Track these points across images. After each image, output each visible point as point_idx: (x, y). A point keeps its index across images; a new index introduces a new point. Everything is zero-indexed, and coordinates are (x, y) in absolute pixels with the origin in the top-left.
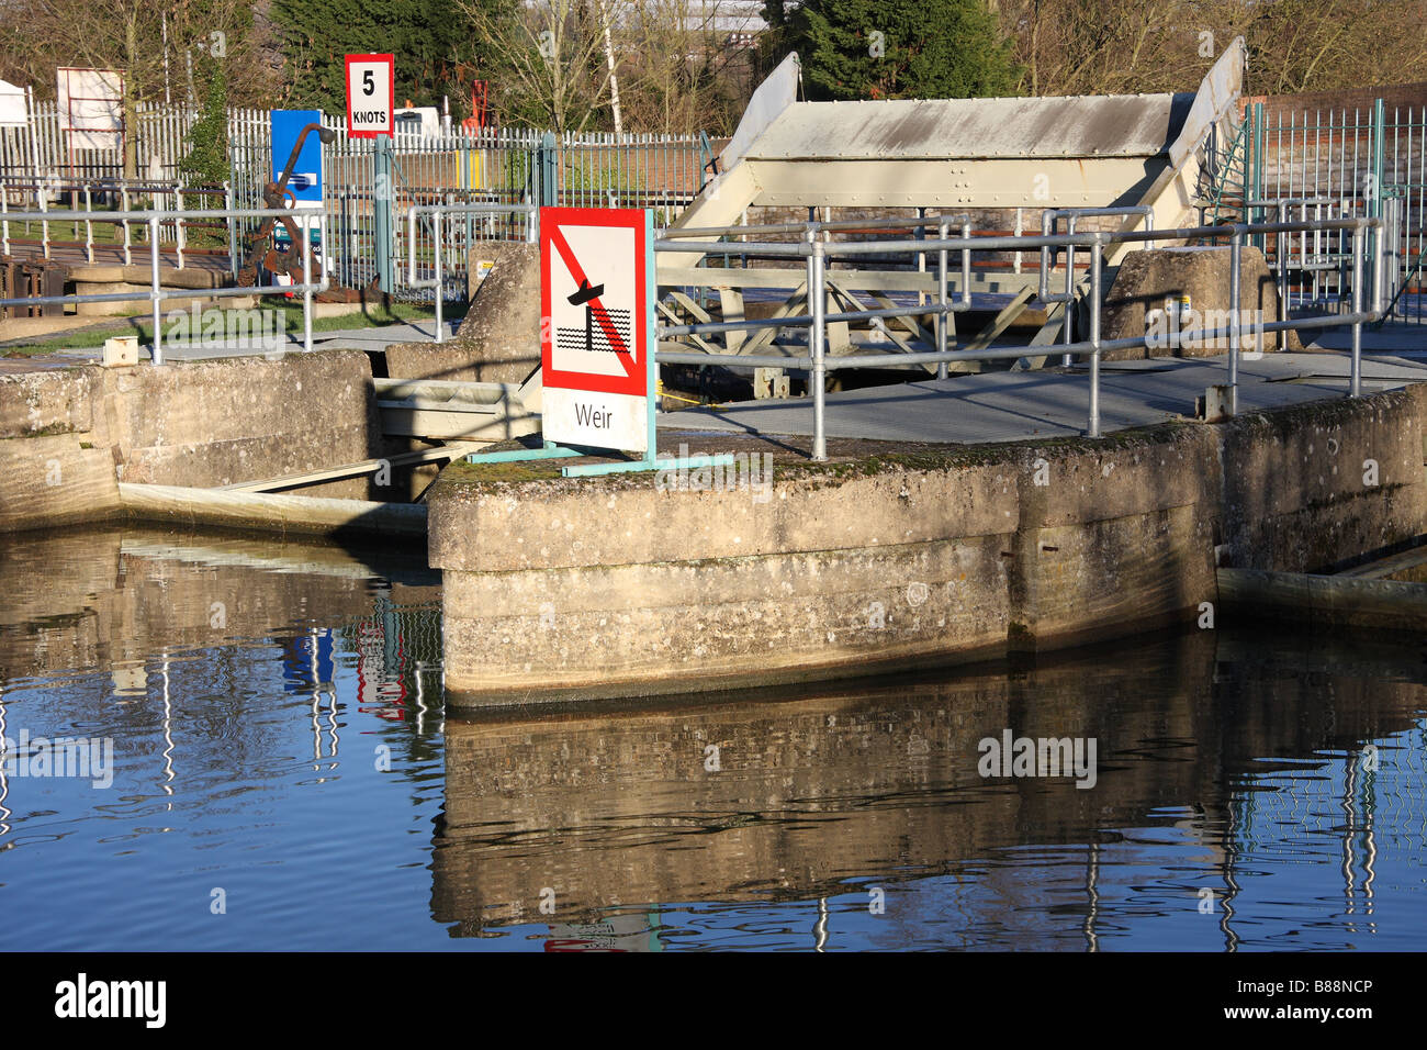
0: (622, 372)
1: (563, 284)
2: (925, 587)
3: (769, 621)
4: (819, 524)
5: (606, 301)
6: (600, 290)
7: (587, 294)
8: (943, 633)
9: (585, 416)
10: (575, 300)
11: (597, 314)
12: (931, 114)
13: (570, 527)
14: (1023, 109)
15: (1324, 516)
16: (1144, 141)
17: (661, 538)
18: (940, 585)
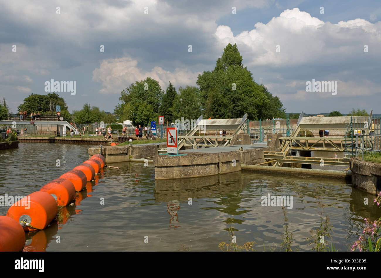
0: (175, 145)
1: (169, 136)
2: (208, 169)
3: (191, 172)
4: (196, 161)
5: (173, 137)
6: (173, 136)
7: (171, 137)
8: (210, 174)
9: (171, 150)
10: (170, 137)
11: (172, 139)
12: (216, 121)
13: (168, 162)
14: (225, 120)
15: (253, 161)
16: (237, 123)
17: (178, 163)
18: (210, 168)
